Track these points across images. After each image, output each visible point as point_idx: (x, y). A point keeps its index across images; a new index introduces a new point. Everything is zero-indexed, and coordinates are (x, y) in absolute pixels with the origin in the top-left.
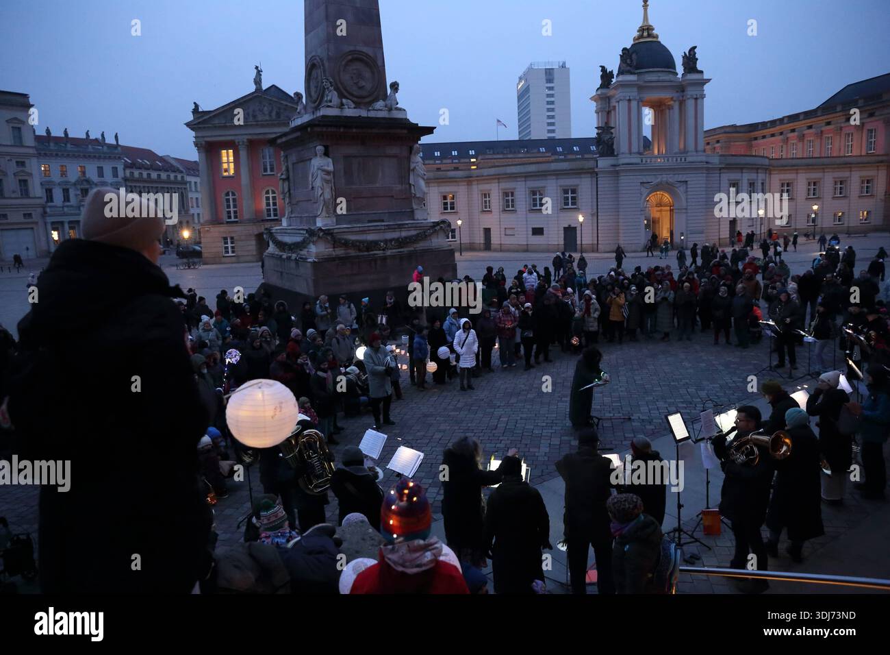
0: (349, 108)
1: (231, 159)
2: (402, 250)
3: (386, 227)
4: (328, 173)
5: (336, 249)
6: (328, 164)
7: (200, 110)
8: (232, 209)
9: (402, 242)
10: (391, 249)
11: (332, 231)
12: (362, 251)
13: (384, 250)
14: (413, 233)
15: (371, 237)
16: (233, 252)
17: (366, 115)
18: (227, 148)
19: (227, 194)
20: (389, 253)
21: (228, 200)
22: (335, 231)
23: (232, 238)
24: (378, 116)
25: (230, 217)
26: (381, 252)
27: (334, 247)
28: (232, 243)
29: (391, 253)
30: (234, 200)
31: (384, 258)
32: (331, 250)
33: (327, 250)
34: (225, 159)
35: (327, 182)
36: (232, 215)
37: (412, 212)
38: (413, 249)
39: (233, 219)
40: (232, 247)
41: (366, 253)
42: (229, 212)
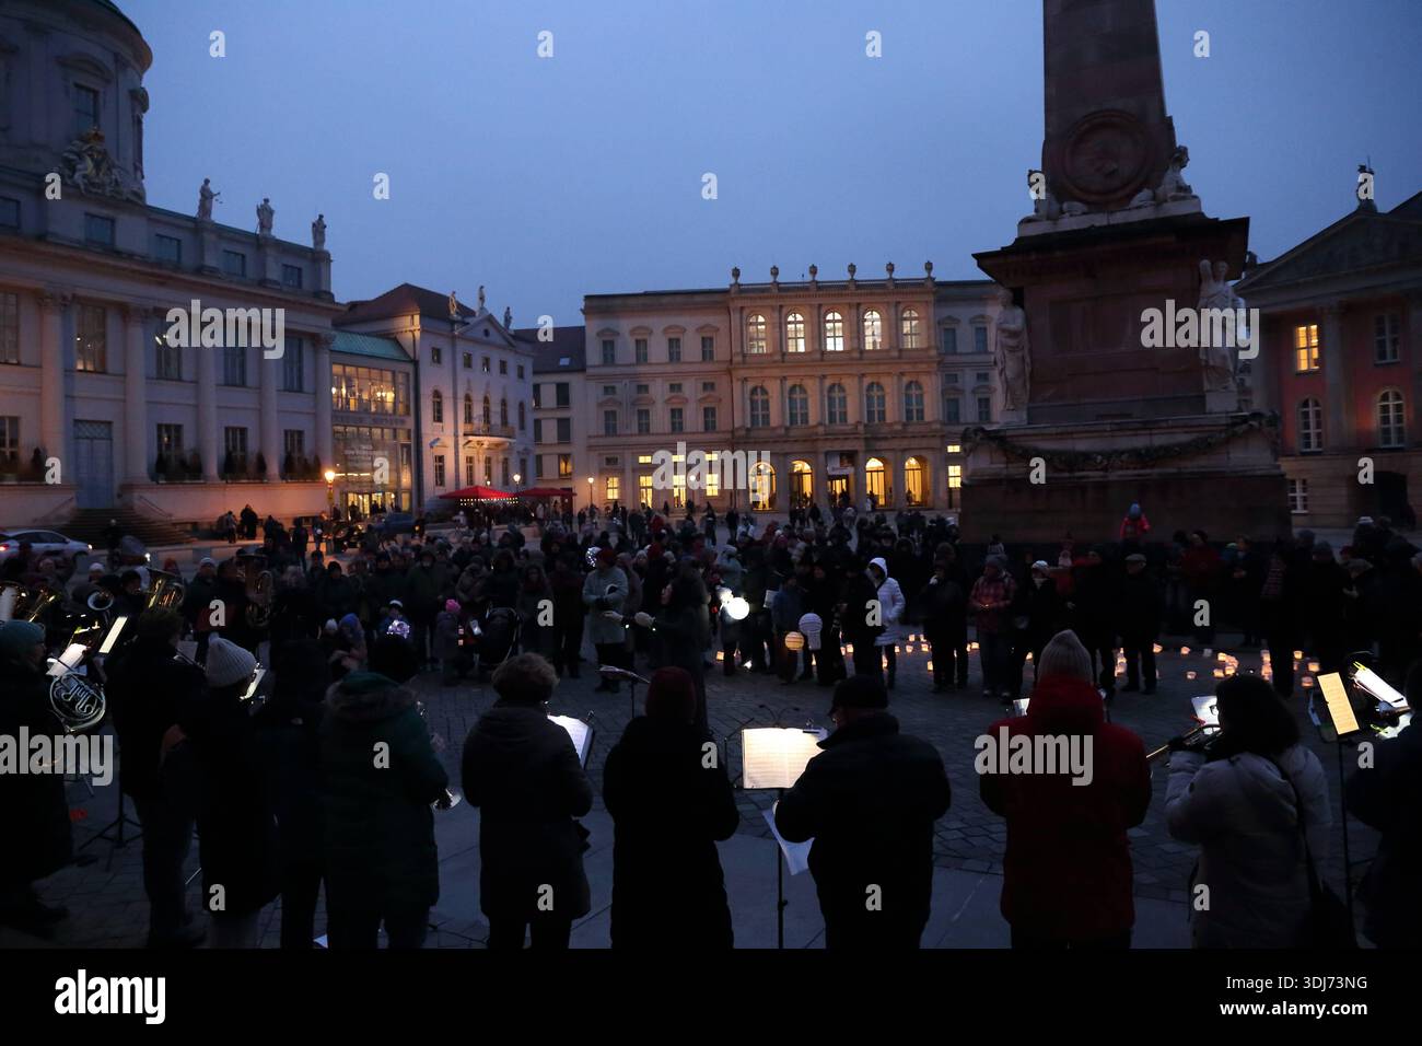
0: (1071, 216)
1: (1315, 341)
2: (1148, 471)
3: (1114, 427)
4: (1014, 334)
5: (1010, 465)
6: (1017, 320)
7: (1259, 262)
8: (1313, 431)
9: (1143, 457)
10: (1121, 468)
11: (1002, 434)
12: (1062, 471)
13: (1105, 469)
14: (1183, 438)
15: (1082, 445)
16: (1305, 507)
17: (1105, 223)
18: (1307, 323)
19: (1306, 404)
20: (1114, 476)
21: (1306, 415)
22: (1009, 433)
23: (1304, 482)
24: (1131, 220)
25: (1308, 445)
26: (1101, 473)
27: (1007, 463)
28: (1304, 490)
29: (1121, 476)
30: (1318, 414)
31: (1103, 486)
32: (1002, 466)
33: (994, 466)
34: (1303, 342)
35: (1013, 350)
36: (1313, 441)
37: (1202, 398)
38: (1174, 470)
39: (1313, 448)
40: (1305, 499)
41: (1066, 475)
42: (1307, 436)
